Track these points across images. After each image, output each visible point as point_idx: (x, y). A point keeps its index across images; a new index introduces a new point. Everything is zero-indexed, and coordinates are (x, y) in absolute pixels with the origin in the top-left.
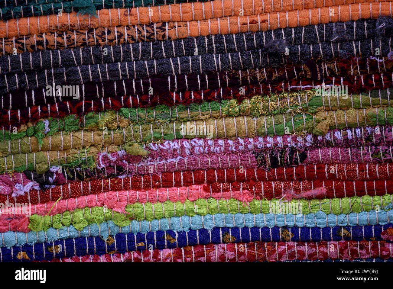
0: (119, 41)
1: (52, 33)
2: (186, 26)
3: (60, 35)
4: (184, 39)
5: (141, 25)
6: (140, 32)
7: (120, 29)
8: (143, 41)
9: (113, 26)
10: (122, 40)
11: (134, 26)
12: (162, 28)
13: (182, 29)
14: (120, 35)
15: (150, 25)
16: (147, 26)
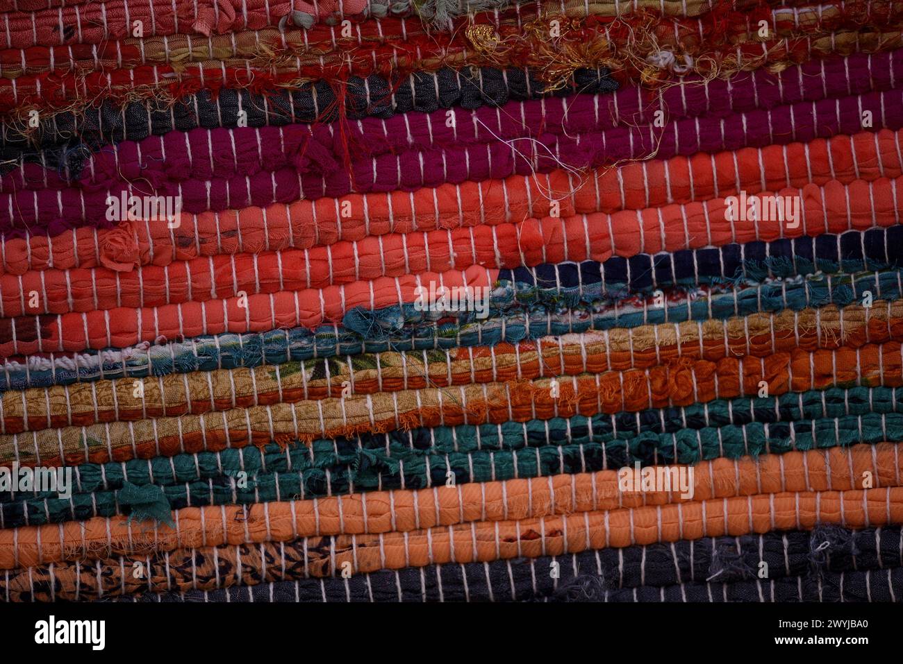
0: (223, 580)
1: (70, 563)
2: (377, 543)
3: (88, 569)
4: (372, 574)
5: (274, 542)
6: (271, 560)
7: (226, 553)
8: (278, 580)
9: (209, 545)
10: (229, 577)
11: (257, 546)
12: (321, 550)
13: (368, 551)
14: (227, 567)
15: (295, 542)
16: (287, 544)
